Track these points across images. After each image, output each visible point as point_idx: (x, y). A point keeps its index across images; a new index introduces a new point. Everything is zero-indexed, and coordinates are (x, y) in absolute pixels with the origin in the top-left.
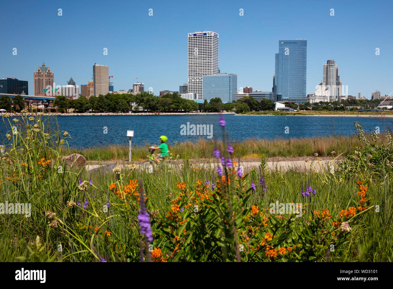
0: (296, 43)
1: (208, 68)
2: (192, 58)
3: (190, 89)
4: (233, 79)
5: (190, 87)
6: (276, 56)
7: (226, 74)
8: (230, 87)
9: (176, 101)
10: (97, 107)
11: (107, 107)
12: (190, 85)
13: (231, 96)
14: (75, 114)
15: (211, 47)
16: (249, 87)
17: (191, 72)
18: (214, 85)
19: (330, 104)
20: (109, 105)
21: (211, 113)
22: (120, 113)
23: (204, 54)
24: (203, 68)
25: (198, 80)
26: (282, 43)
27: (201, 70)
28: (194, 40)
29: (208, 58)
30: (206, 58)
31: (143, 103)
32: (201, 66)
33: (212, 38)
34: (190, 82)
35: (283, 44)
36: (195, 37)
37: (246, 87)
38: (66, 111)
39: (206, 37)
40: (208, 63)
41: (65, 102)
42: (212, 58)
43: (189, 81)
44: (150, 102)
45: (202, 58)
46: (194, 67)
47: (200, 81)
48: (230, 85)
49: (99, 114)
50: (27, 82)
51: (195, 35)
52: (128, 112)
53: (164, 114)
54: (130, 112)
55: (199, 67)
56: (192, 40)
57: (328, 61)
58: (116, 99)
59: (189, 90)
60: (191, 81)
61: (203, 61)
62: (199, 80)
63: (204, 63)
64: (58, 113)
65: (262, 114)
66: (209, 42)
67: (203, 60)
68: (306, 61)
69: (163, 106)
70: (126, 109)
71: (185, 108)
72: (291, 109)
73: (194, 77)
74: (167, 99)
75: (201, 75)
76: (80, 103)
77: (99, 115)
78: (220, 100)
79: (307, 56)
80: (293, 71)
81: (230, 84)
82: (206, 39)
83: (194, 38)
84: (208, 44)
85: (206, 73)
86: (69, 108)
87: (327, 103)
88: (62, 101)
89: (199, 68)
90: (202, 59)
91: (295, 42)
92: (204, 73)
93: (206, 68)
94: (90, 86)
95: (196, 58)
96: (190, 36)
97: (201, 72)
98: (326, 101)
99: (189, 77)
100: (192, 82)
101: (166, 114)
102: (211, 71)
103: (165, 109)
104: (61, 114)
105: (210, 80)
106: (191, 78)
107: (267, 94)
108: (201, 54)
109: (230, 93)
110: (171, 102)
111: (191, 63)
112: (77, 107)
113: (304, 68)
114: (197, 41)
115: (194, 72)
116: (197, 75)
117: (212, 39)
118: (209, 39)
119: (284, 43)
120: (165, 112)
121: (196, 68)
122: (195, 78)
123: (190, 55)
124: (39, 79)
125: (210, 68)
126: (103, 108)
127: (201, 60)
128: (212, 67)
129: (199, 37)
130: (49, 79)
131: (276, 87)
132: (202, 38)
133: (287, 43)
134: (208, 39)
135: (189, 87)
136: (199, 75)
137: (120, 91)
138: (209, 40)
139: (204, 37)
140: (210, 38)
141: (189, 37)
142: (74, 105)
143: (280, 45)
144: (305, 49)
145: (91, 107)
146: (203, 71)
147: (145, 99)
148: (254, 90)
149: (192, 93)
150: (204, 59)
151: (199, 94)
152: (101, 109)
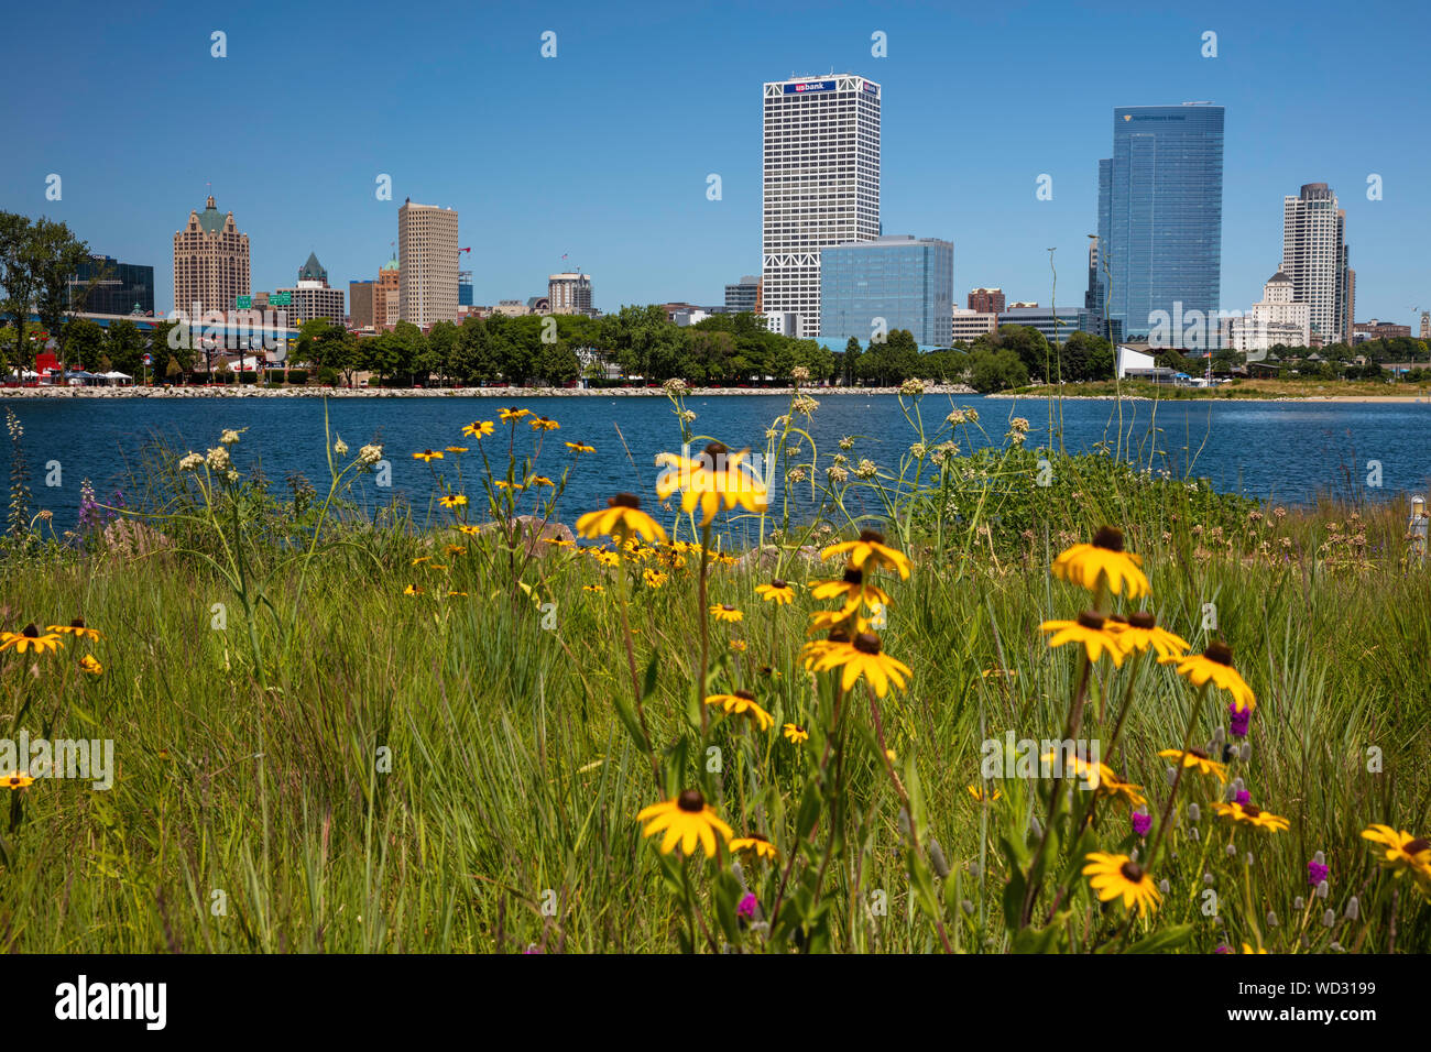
0: (1183, 118)
1: (840, 216)
2: (779, 180)
3: (769, 296)
4: (938, 258)
5: (769, 290)
6: (1102, 171)
7: (911, 238)
8: (925, 291)
9: (748, 342)
10: (461, 366)
11: (499, 364)
12: (769, 284)
13: (931, 326)
14: (384, 392)
15: (853, 136)
16: (990, 291)
17: (776, 232)
18: (865, 284)
19: (1314, 356)
20: (506, 356)
21: (881, 390)
22: (548, 389)
23: (824, 164)
24: (821, 217)
25: (800, 264)
26: (1128, 118)
27: (812, 224)
28: (786, 107)
29: (840, 176)
30: (834, 177)
31: (629, 351)
32: (812, 211)
33: (857, 99)
34: (769, 271)
35: (1133, 122)
36: (791, 96)
37: (982, 291)
38: (349, 378)
39: (833, 96)
40: (840, 196)
41: (345, 347)
42: (856, 179)
43: (765, 266)
44: (657, 345)
45: (815, 178)
46: (788, 212)
47: (809, 266)
48: (926, 284)
49: (471, 391)
50: (150, 270)
51: (790, 89)
52: (572, 383)
53: (707, 391)
54: (581, 384)
55: (806, 211)
56: (779, 108)
57: (1304, 189)
58: (530, 336)
59: (766, 303)
60: (773, 267)
61: (821, 190)
62: (806, 263)
63: (824, 197)
64: (323, 389)
65: (1098, 392)
66: (844, 116)
67: (821, 184)
68: (1220, 189)
69: (702, 362)
70: (566, 372)
71: (782, 368)
72: (1178, 374)
73: (784, 251)
74: (718, 334)
75: (815, 243)
76: (401, 351)
77: (471, 394)
78: (911, 339)
79: (1225, 171)
80: (1168, 229)
81: (925, 277)
82: (831, 104)
83: (787, 100)
84: (841, 123)
85: (833, 236)
86: (358, 370)
87: (1301, 352)
88: (333, 342)
89: (806, 218)
90: (818, 181)
91: (1176, 116)
92: (824, 236)
93: (833, 216)
94: (386, 286)
95: (794, 179)
96: (771, 93)
97: (812, 230)
98: (1295, 343)
99: (766, 251)
100: (778, 270)
101: (716, 391)
102: (852, 229)
103: (708, 374)
104: (333, 393)
105: (850, 262)
106: (773, 255)
107: (1070, 318)
108: (815, 165)
109: (925, 313)
110: (733, 347)
111: (776, 199)
112: (390, 363)
113: (1213, 216)
114: (797, 113)
115: (785, 231)
116: (796, 244)
117: (857, 106)
118: (844, 103)
119: (1134, 118)
120: (711, 385)
121: (795, 218)
122: (791, 255)
123: (770, 167)
124: (194, 257)
125: (849, 216)
126: (483, 369)
127: (812, 184)
128: (856, 212)
129: (805, 99)
130: (232, 259)
131: (1102, 287)
132: (819, 102)
133: (1146, 118)
134: (841, 103)
135: (766, 290)
136: (805, 243)
137: (503, 303)
138: (844, 110)
139: (824, 97)
140: (850, 103)
141: (766, 96)
142: (379, 356)
143: (1120, 126)
144: (1216, 143)
145: (438, 365)
146: (822, 230)
147: (638, 333)
148: (1010, 302)
149: (781, 314)
150: (825, 184)
151: (805, 315)
152: (475, 372)
